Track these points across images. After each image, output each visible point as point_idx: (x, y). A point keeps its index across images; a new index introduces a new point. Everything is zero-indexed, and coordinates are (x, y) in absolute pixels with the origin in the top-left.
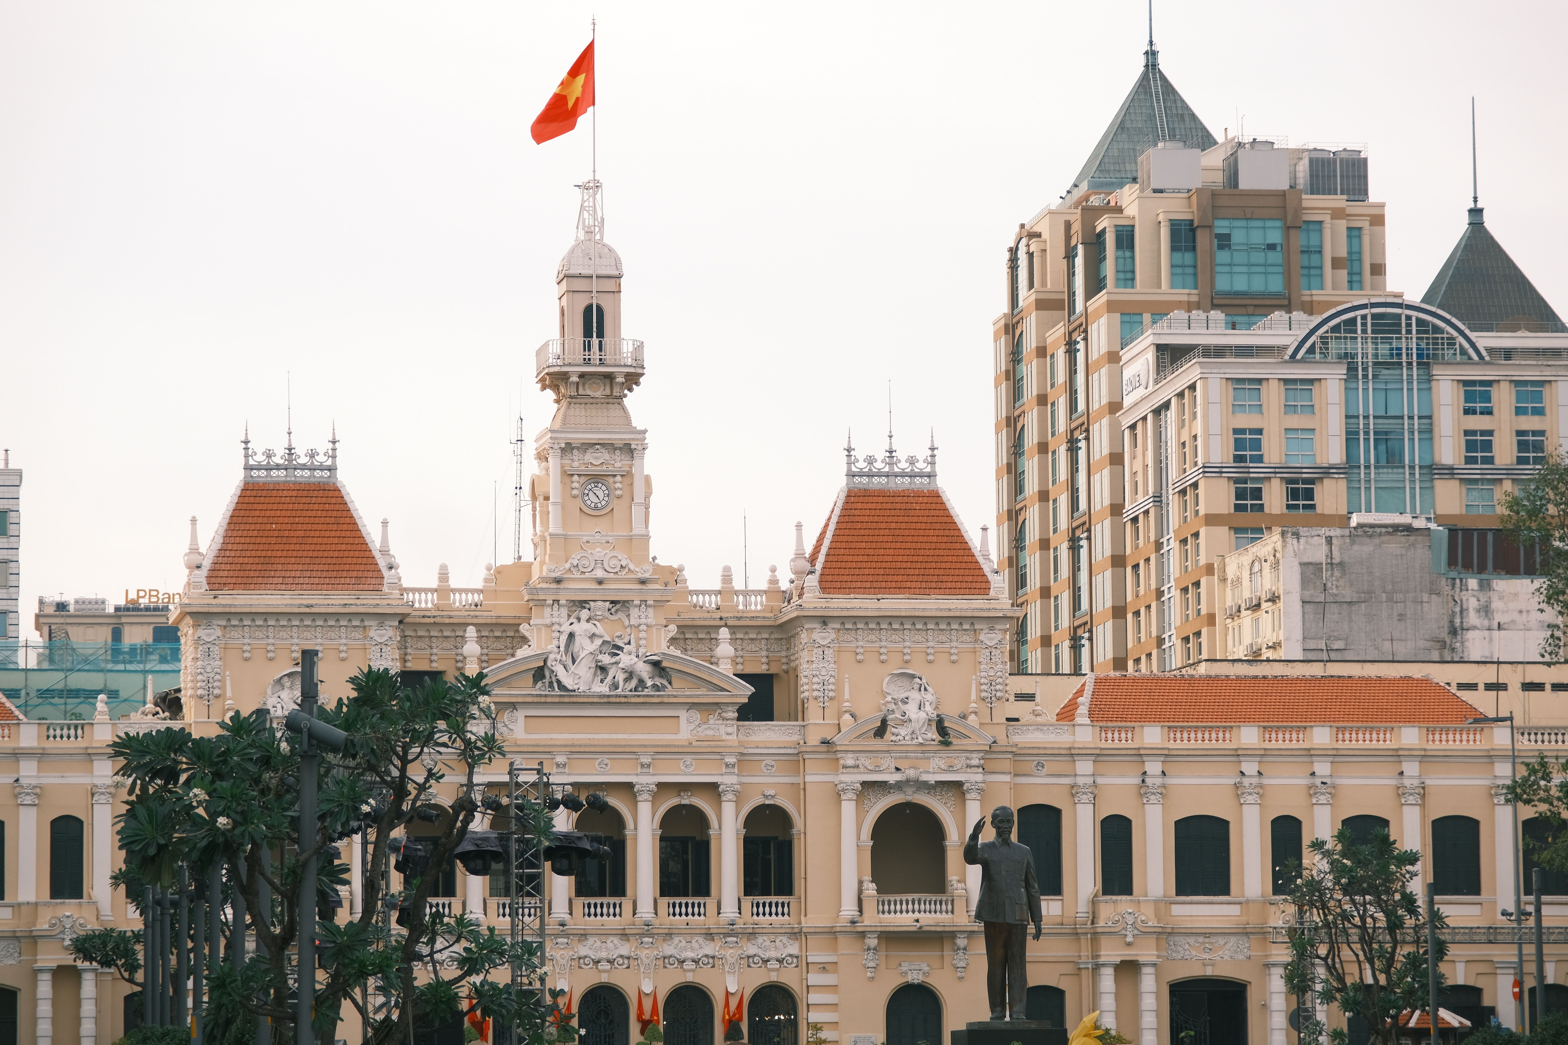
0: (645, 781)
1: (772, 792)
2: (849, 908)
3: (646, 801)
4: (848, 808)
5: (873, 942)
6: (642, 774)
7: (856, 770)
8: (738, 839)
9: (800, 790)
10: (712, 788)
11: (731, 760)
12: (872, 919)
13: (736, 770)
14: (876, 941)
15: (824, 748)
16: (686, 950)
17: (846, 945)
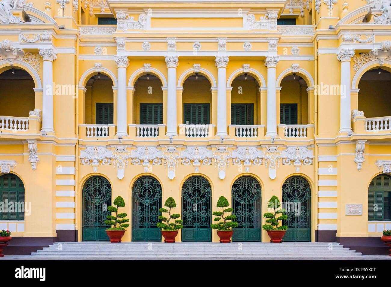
0: (222, 55)
1: (297, 65)
2: (345, 127)
3: (222, 67)
4: (346, 66)
5: (361, 146)
6: (221, 51)
7: (351, 43)
8: (277, 92)
9: (314, 64)
10: (262, 61)
11: (274, 42)
12: (361, 132)
13: (276, 49)
14: (364, 146)
15: (331, 32)
16: (245, 155)
17: (343, 149)
